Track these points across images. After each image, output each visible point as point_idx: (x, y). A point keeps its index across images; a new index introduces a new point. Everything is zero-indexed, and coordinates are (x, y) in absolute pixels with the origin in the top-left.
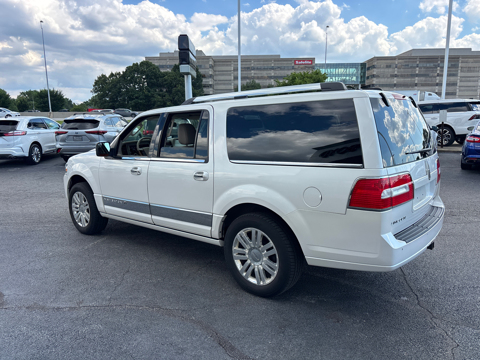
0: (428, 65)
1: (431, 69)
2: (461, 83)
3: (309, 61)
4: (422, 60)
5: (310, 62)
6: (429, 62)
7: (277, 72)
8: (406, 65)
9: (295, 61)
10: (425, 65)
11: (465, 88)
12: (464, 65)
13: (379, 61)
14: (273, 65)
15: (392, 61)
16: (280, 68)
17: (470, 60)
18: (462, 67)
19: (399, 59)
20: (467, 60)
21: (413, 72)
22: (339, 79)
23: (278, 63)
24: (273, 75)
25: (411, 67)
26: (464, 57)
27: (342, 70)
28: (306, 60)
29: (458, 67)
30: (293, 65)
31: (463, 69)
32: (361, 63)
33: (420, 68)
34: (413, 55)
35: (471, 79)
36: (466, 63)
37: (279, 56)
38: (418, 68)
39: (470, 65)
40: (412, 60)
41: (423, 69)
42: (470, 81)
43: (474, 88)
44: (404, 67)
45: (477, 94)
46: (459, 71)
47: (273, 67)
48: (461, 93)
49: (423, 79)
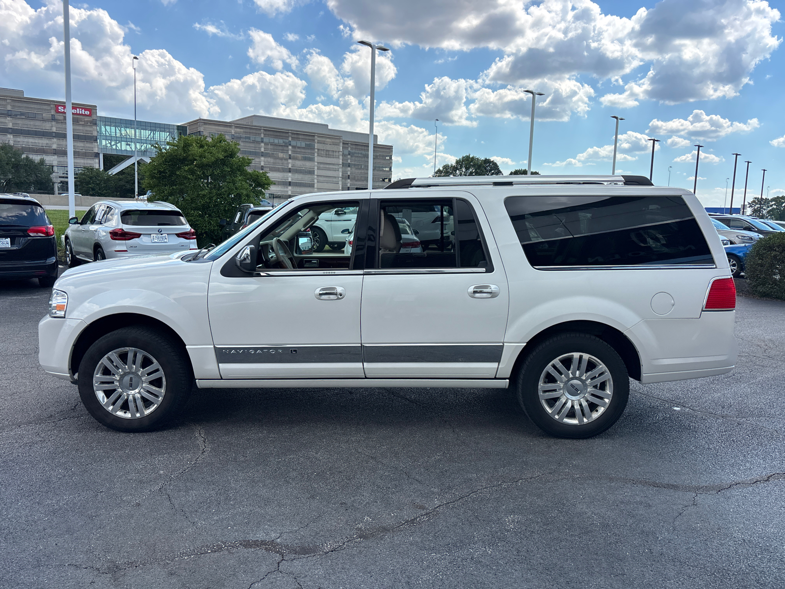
0: (276, 141)
1: (280, 148)
2: (319, 171)
3: (85, 111)
4: (268, 133)
5: (87, 113)
6: (276, 137)
7: (19, 122)
8: (246, 138)
9: (57, 107)
10: (272, 140)
11: (324, 179)
12: (321, 146)
13: (207, 126)
14: (9, 108)
15: (226, 128)
16: (28, 116)
17: (328, 140)
18: (318, 150)
19: (236, 127)
20: (323, 139)
21: (257, 149)
22: (143, 148)
23: (19, 104)
24: (10, 126)
25: (254, 142)
26: (321, 136)
27: (148, 132)
28: (79, 108)
29: (314, 149)
30: (53, 112)
31: (320, 152)
32: (178, 126)
33: (266, 144)
34: (254, 124)
35: (331, 166)
36: (323, 145)
37: (22, 92)
38: (263, 144)
39: (328, 147)
40: (254, 131)
41: (269, 146)
42: (329, 169)
43: (334, 180)
44: (244, 140)
45: (339, 187)
46: (316, 154)
47: (10, 112)
48: (321, 185)
49: (271, 160)
